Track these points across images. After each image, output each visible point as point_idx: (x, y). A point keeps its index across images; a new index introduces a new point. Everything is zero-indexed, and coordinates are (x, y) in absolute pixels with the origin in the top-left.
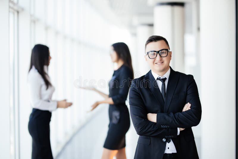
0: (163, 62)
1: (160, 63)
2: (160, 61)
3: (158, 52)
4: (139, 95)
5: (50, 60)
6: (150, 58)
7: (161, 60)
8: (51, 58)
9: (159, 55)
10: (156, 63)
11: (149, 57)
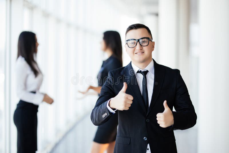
0: (143, 52)
1: (140, 53)
2: (140, 51)
3: (139, 40)
4: (111, 88)
5: (37, 46)
6: (130, 47)
7: (141, 49)
8: (38, 44)
9: (139, 44)
10: (136, 53)
11: (128, 46)
